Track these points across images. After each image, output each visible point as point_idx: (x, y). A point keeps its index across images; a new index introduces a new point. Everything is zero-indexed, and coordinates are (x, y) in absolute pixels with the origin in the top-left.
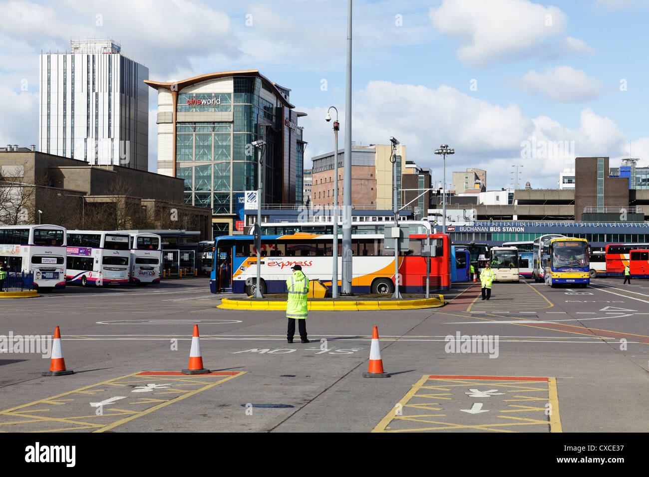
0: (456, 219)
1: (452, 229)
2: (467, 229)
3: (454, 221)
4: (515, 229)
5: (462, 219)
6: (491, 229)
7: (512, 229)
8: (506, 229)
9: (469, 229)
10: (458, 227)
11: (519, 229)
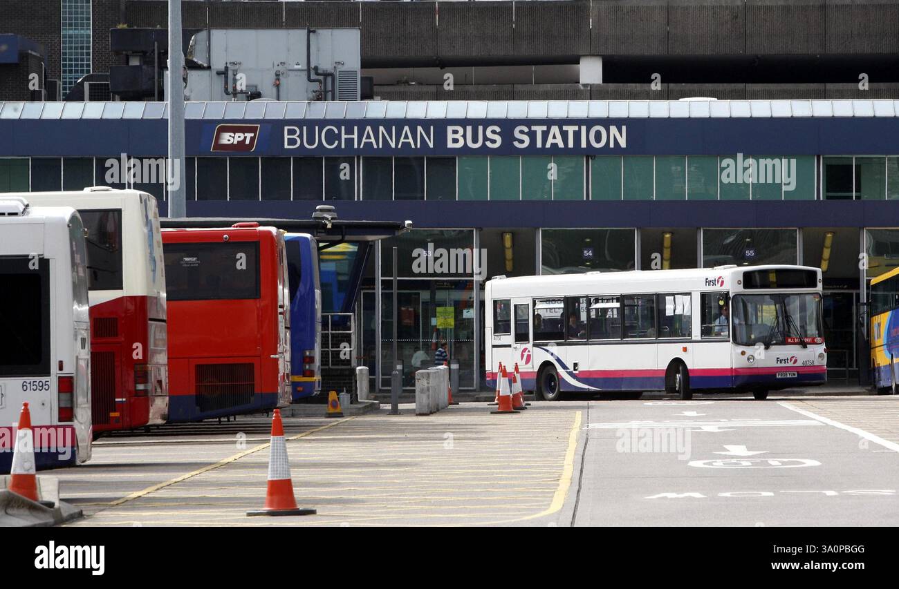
0: (266, 86)
1: (239, 137)
2: (321, 137)
3: (255, 95)
4: (577, 135)
5: (297, 82)
6: (450, 136)
7: (564, 135)
8: (532, 135)
9: (331, 137)
10: (274, 127)
11: (598, 137)
